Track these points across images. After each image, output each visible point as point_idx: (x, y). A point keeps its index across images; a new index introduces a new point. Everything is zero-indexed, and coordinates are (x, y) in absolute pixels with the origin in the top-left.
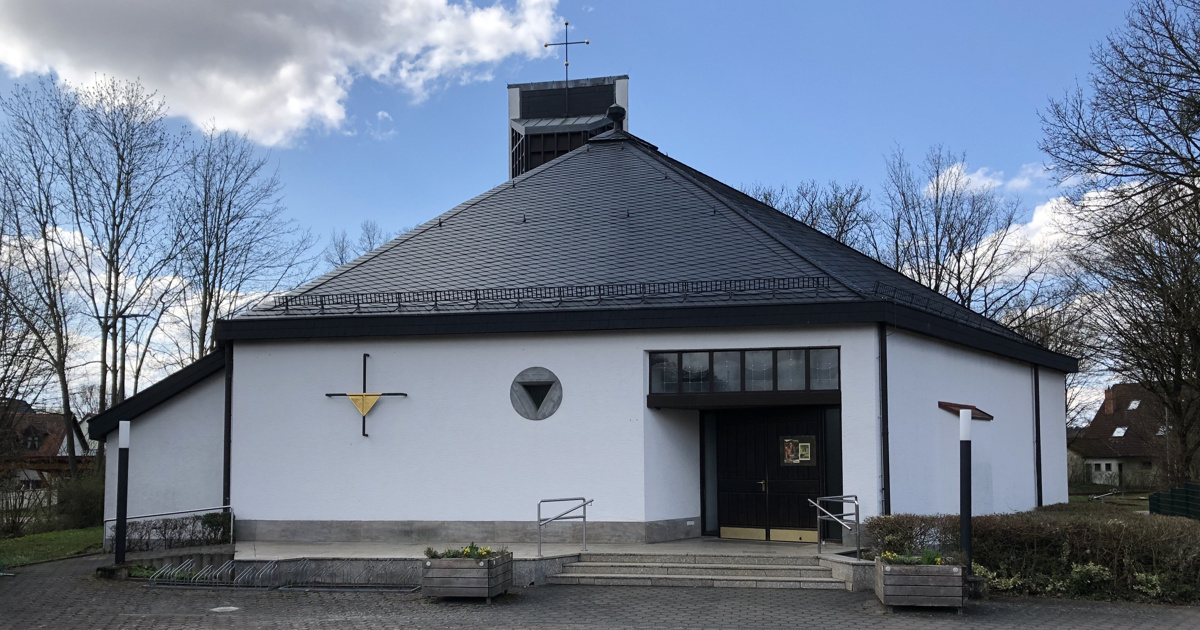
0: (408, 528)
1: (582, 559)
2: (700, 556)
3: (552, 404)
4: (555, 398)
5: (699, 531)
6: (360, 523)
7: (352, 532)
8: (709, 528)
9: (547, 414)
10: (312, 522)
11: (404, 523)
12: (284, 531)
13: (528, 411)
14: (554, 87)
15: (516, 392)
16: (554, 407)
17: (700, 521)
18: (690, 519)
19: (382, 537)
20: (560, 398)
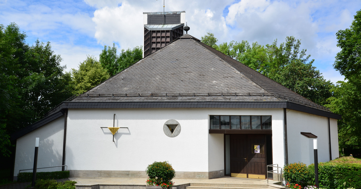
0: (128, 173)
1: (191, 185)
2: (230, 184)
3: (177, 132)
4: (178, 130)
5: (224, 174)
6: (111, 171)
7: (108, 174)
8: (227, 173)
9: (176, 135)
10: (94, 171)
11: (126, 171)
12: (84, 174)
13: (169, 134)
14: (159, 14)
15: (165, 127)
16: (178, 133)
17: (224, 171)
18: (221, 171)
19: (119, 176)
20: (180, 130)
